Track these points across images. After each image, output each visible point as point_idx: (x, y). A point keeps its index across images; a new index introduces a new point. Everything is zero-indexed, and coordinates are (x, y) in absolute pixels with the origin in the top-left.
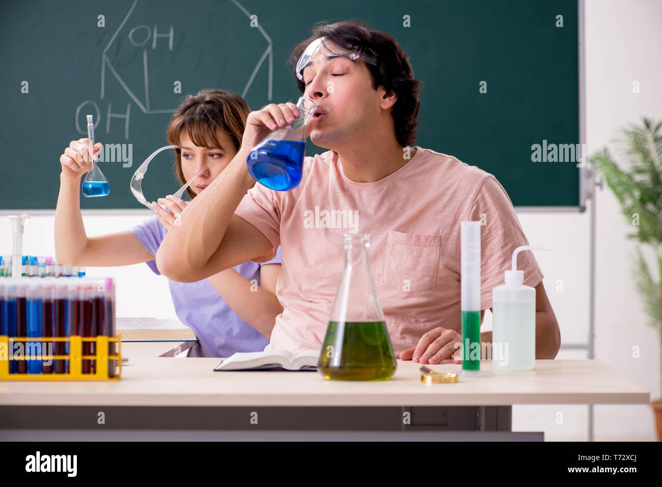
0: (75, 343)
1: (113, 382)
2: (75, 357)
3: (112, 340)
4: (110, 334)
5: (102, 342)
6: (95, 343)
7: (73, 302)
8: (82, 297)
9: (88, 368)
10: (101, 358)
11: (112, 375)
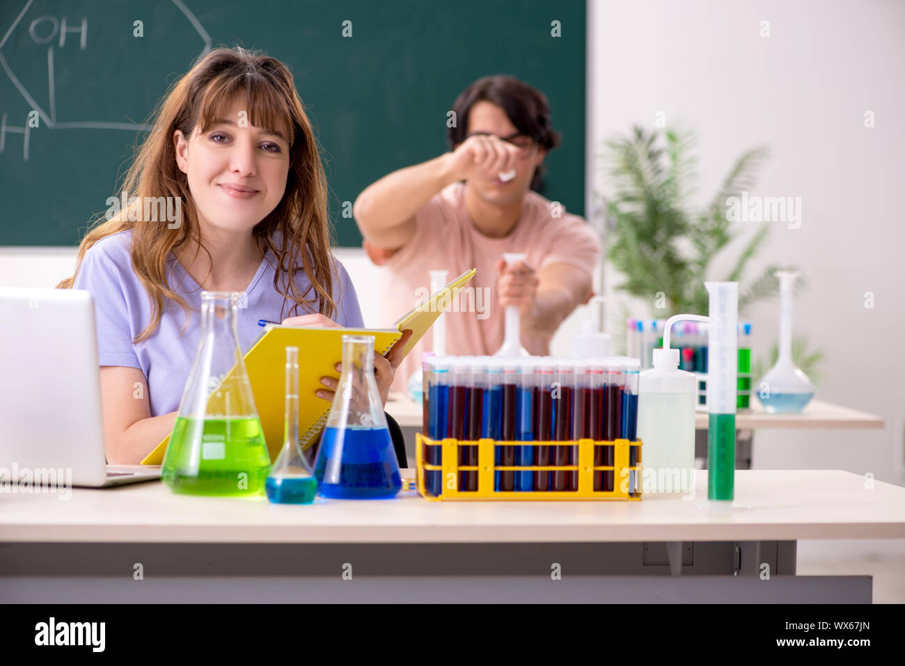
0: (585, 448)
1: (634, 502)
2: (585, 467)
3: (633, 444)
4: (632, 437)
5: (621, 447)
6: (613, 447)
7: (581, 390)
8: (594, 383)
9: (604, 483)
10: (621, 469)
11: (634, 494)
